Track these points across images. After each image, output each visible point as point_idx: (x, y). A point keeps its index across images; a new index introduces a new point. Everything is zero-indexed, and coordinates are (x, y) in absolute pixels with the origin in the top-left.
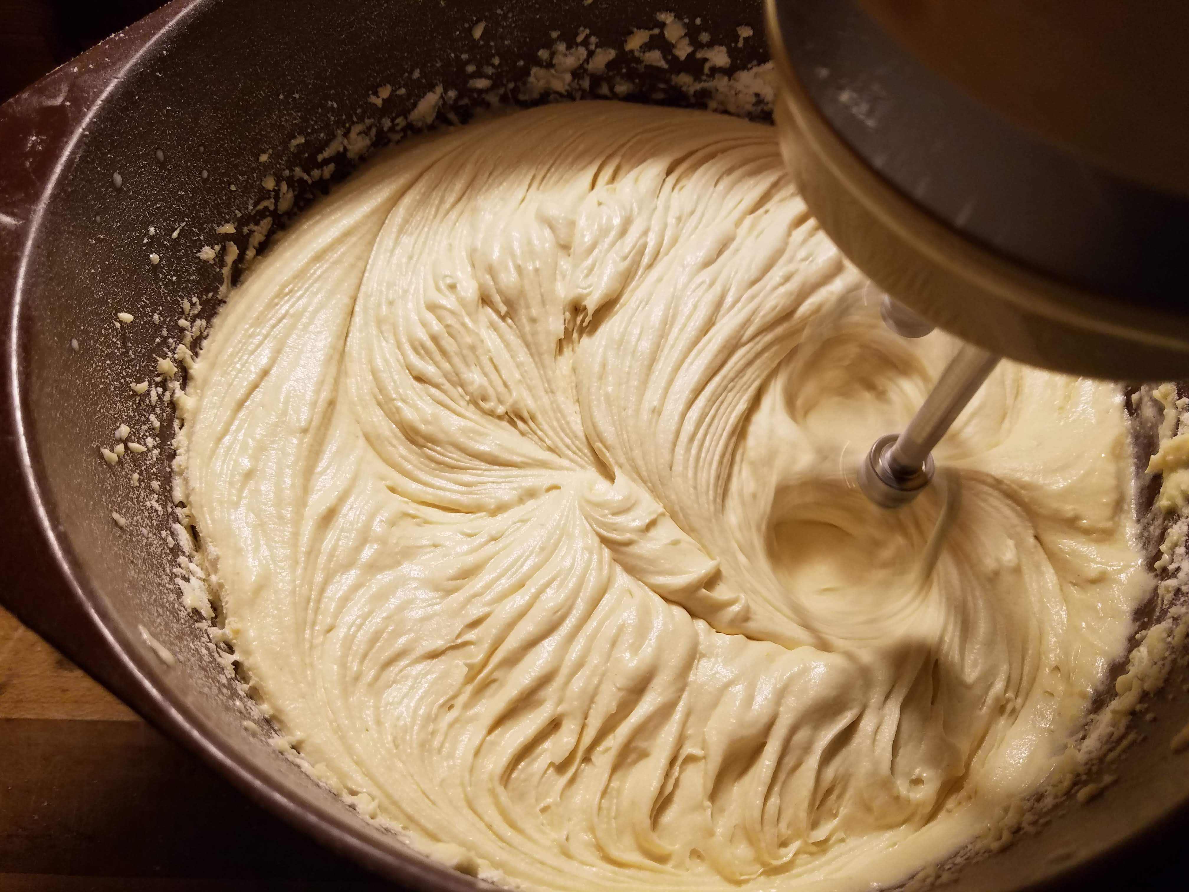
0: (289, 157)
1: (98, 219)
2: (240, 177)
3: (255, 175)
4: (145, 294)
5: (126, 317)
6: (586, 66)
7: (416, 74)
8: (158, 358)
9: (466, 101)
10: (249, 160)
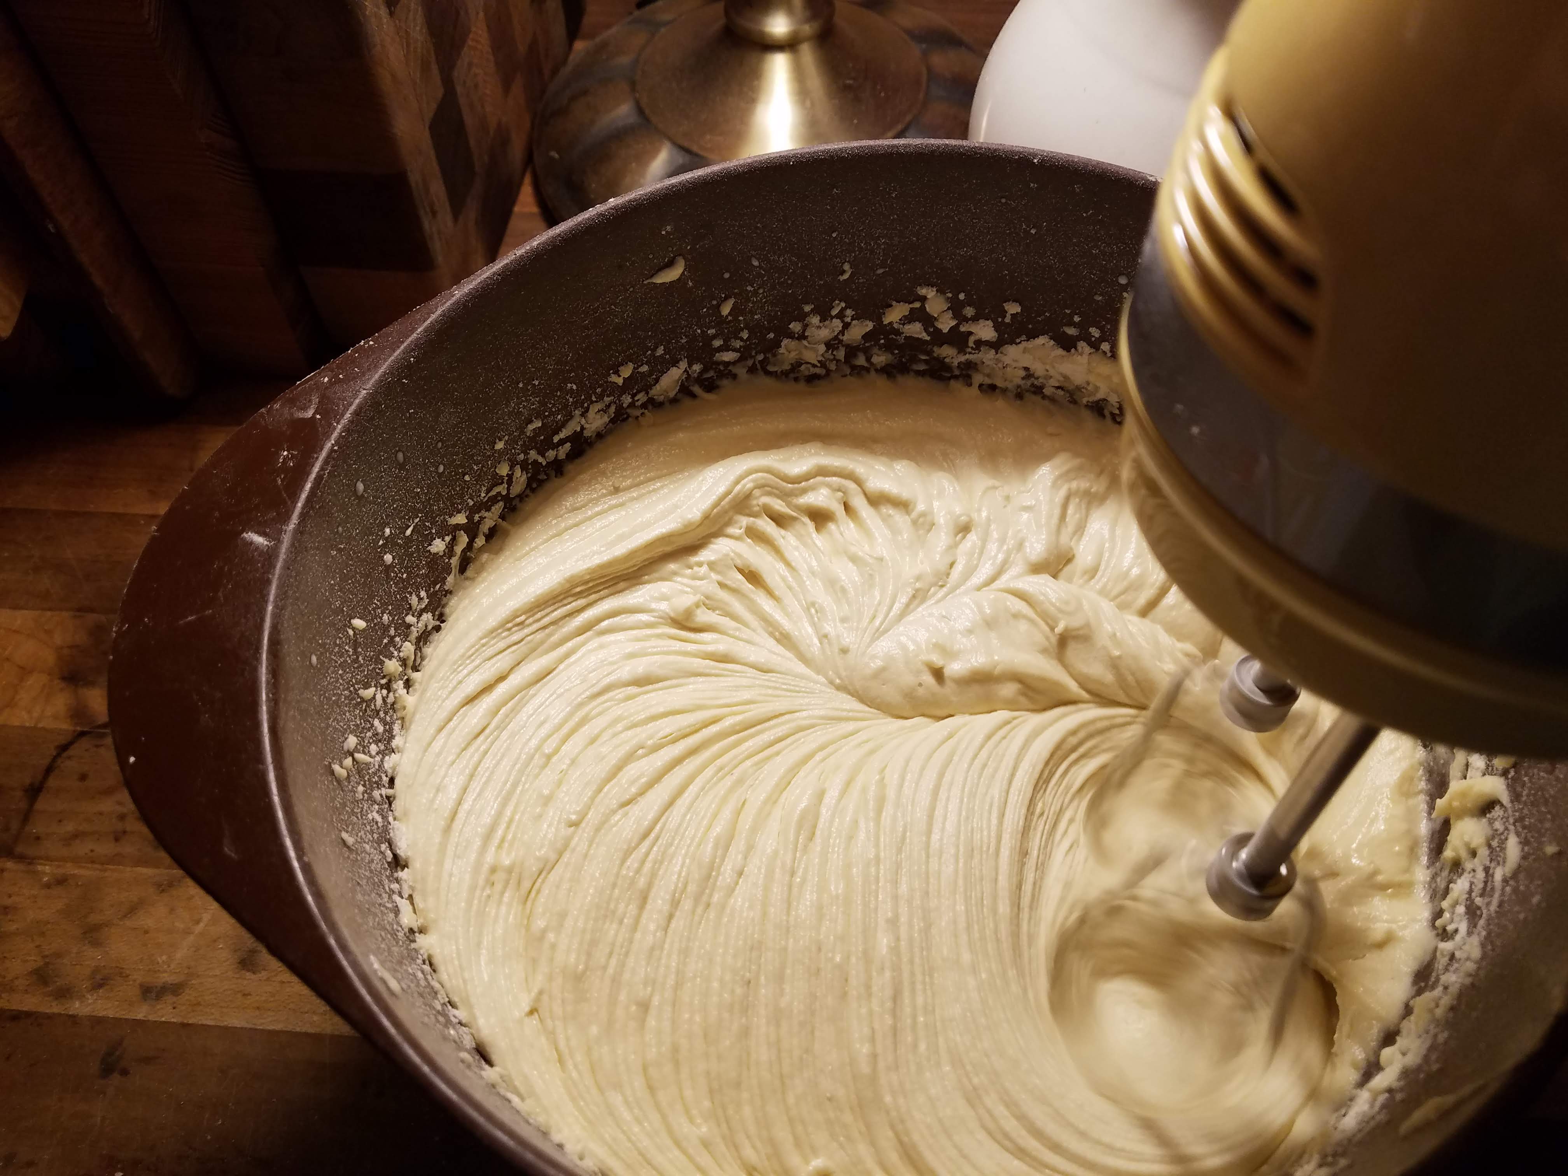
0: (524, 442)
1: (340, 529)
2: (475, 467)
3: (489, 463)
4: (376, 596)
5: (359, 623)
6: (840, 337)
7: (660, 351)
8: (384, 659)
9: (711, 374)
10: (485, 449)
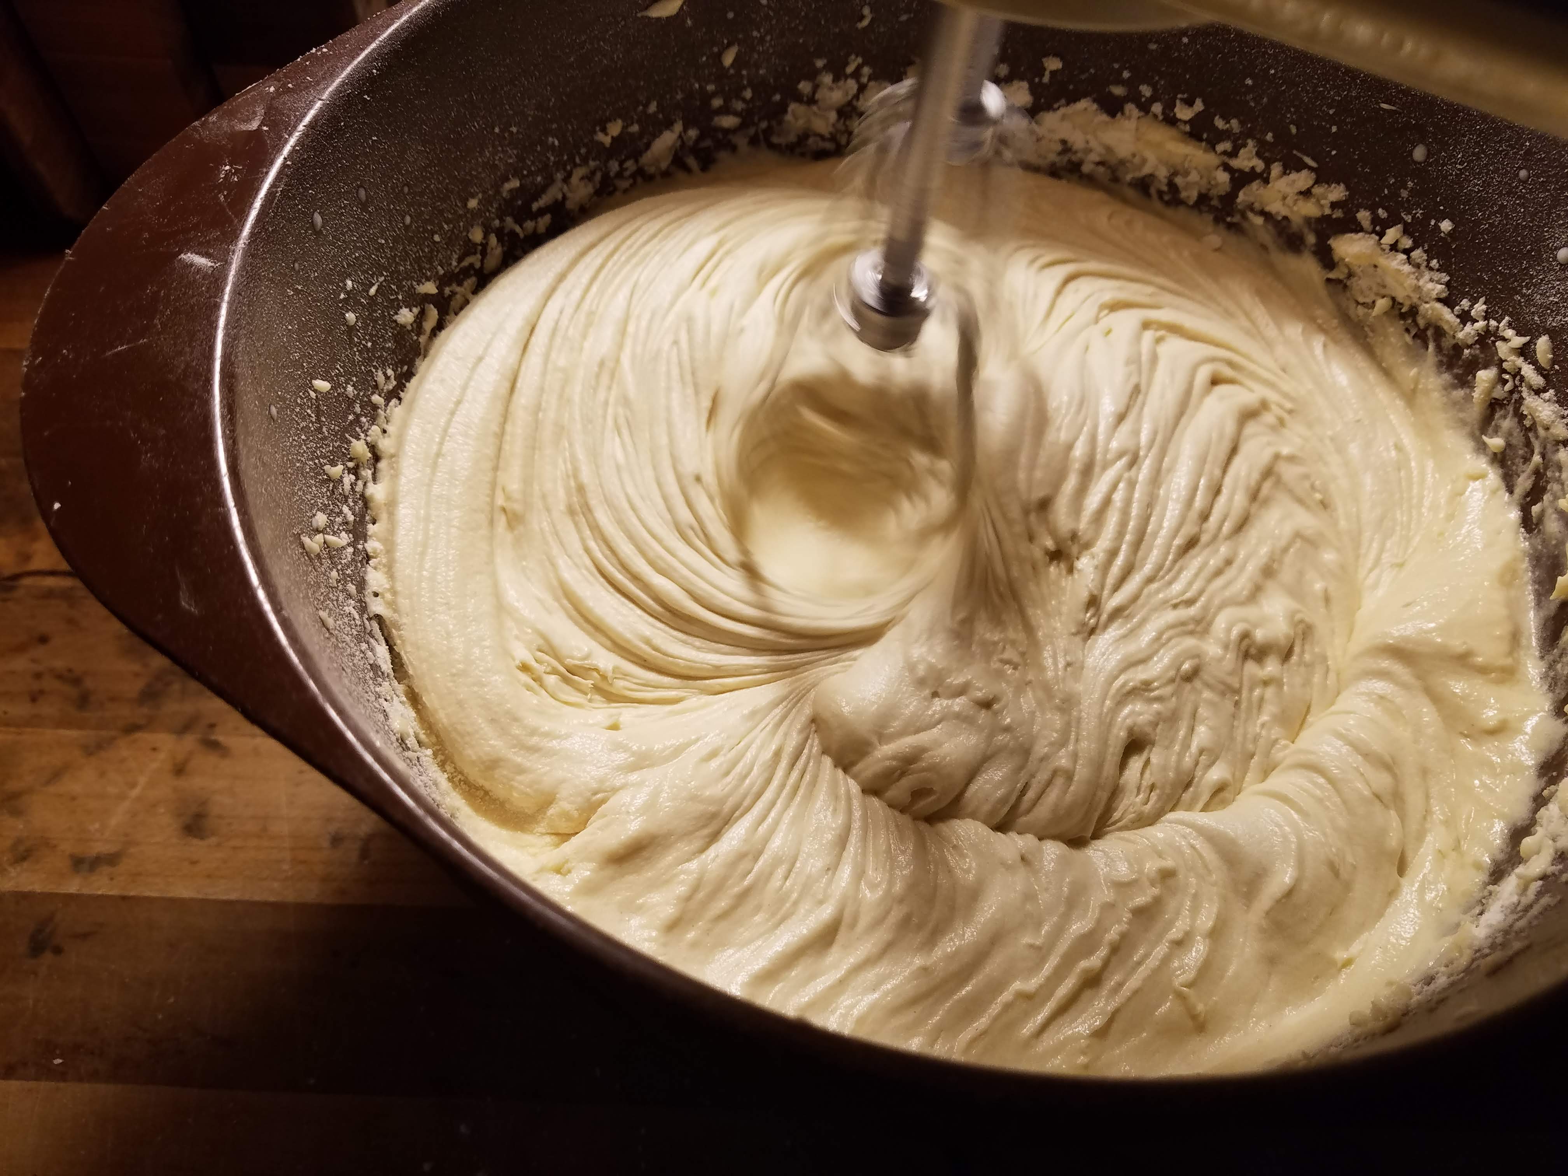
0: (500, 205)
1: (296, 265)
2: (446, 226)
3: (461, 224)
4: (339, 360)
5: (323, 385)
6: (855, 103)
7: (653, 108)
8: (351, 438)
9: (707, 143)
10: (456, 205)
